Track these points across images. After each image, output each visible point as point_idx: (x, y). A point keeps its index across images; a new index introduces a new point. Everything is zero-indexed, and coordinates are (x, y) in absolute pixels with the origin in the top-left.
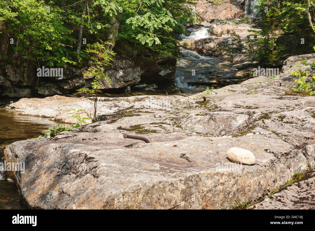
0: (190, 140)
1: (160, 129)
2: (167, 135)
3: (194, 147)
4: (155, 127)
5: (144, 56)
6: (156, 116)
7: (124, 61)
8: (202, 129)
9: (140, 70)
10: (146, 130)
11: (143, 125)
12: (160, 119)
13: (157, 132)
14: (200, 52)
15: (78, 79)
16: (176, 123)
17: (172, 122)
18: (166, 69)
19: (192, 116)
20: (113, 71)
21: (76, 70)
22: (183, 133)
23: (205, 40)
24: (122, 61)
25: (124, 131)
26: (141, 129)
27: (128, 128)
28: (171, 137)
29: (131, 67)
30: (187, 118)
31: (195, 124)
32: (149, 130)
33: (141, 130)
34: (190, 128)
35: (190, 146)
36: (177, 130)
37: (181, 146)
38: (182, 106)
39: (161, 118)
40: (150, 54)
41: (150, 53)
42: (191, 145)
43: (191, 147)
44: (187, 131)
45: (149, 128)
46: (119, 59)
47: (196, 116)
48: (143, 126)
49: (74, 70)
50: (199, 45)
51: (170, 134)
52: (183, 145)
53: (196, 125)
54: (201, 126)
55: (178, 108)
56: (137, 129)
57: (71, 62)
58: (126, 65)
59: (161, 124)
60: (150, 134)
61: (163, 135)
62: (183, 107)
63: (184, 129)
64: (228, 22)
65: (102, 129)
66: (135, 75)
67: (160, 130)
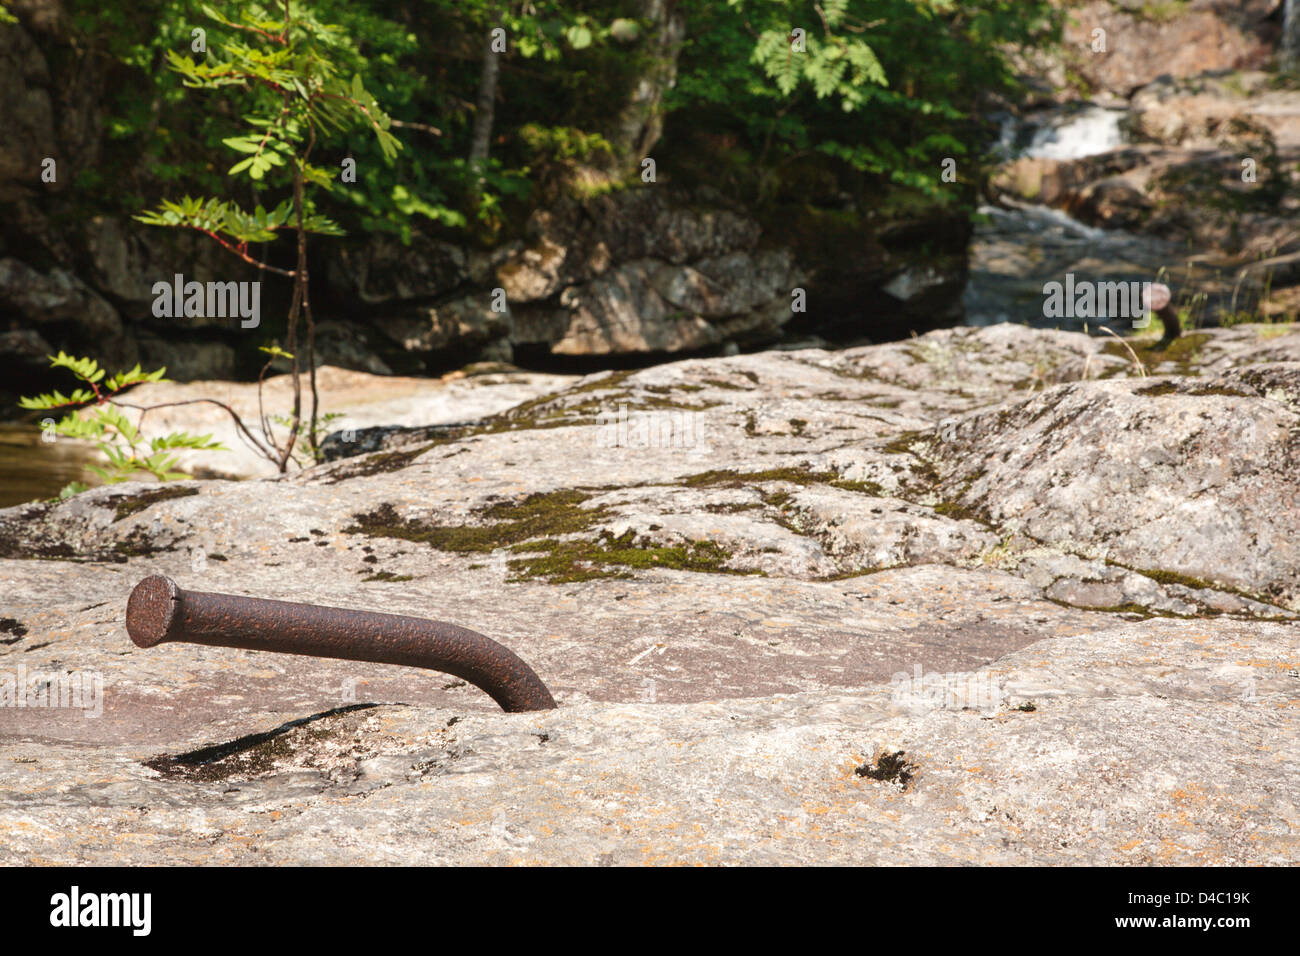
0: (1114, 678)
1: (769, 532)
2: (832, 592)
3: (1178, 798)
4: (717, 509)
5: (817, 203)
6: (764, 425)
7: (708, 218)
8: (1219, 539)
9: (792, 268)
10: (625, 542)
11: (613, 496)
12: (800, 443)
13: (736, 561)
14: (1086, 212)
15: (471, 303)
16: (933, 477)
17: (897, 469)
18: (918, 266)
19: (1102, 399)
20: (653, 266)
21: (466, 257)
22: (1003, 582)
23: (1106, 159)
24: (698, 218)
25: (407, 545)
26: (576, 528)
27: (458, 522)
28: (868, 620)
29: (743, 248)
30: (1045, 422)
31: (1141, 483)
32: (646, 542)
33: (573, 536)
34: (1088, 529)
35: (1121, 778)
36: (944, 542)
37: (986, 772)
38: (996, 375)
39: (808, 436)
40: (844, 195)
41: (843, 187)
42: (1141, 761)
43: (1131, 803)
44: (1054, 561)
45: (657, 520)
46: (684, 205)
47: (1145, 403)
48: (603, 506)
49: (457, 256)
50: (1081, 185)
51: (862, 583)
52: (1014, 754)
53: (1153, 491)
54: (1209, 502)
55: (968, 389)
56: (542, 530)
57: (434, 214)
58: (719, 239)
59: (788, 487)
60: (650, 580)
61: (778, 599)
62: (1007, 377)
63: (1020, 540)
64: (1210, 83)
65: (202, 523)
66: (762, 288)
67: (767, 541)
